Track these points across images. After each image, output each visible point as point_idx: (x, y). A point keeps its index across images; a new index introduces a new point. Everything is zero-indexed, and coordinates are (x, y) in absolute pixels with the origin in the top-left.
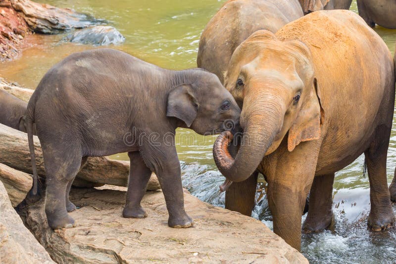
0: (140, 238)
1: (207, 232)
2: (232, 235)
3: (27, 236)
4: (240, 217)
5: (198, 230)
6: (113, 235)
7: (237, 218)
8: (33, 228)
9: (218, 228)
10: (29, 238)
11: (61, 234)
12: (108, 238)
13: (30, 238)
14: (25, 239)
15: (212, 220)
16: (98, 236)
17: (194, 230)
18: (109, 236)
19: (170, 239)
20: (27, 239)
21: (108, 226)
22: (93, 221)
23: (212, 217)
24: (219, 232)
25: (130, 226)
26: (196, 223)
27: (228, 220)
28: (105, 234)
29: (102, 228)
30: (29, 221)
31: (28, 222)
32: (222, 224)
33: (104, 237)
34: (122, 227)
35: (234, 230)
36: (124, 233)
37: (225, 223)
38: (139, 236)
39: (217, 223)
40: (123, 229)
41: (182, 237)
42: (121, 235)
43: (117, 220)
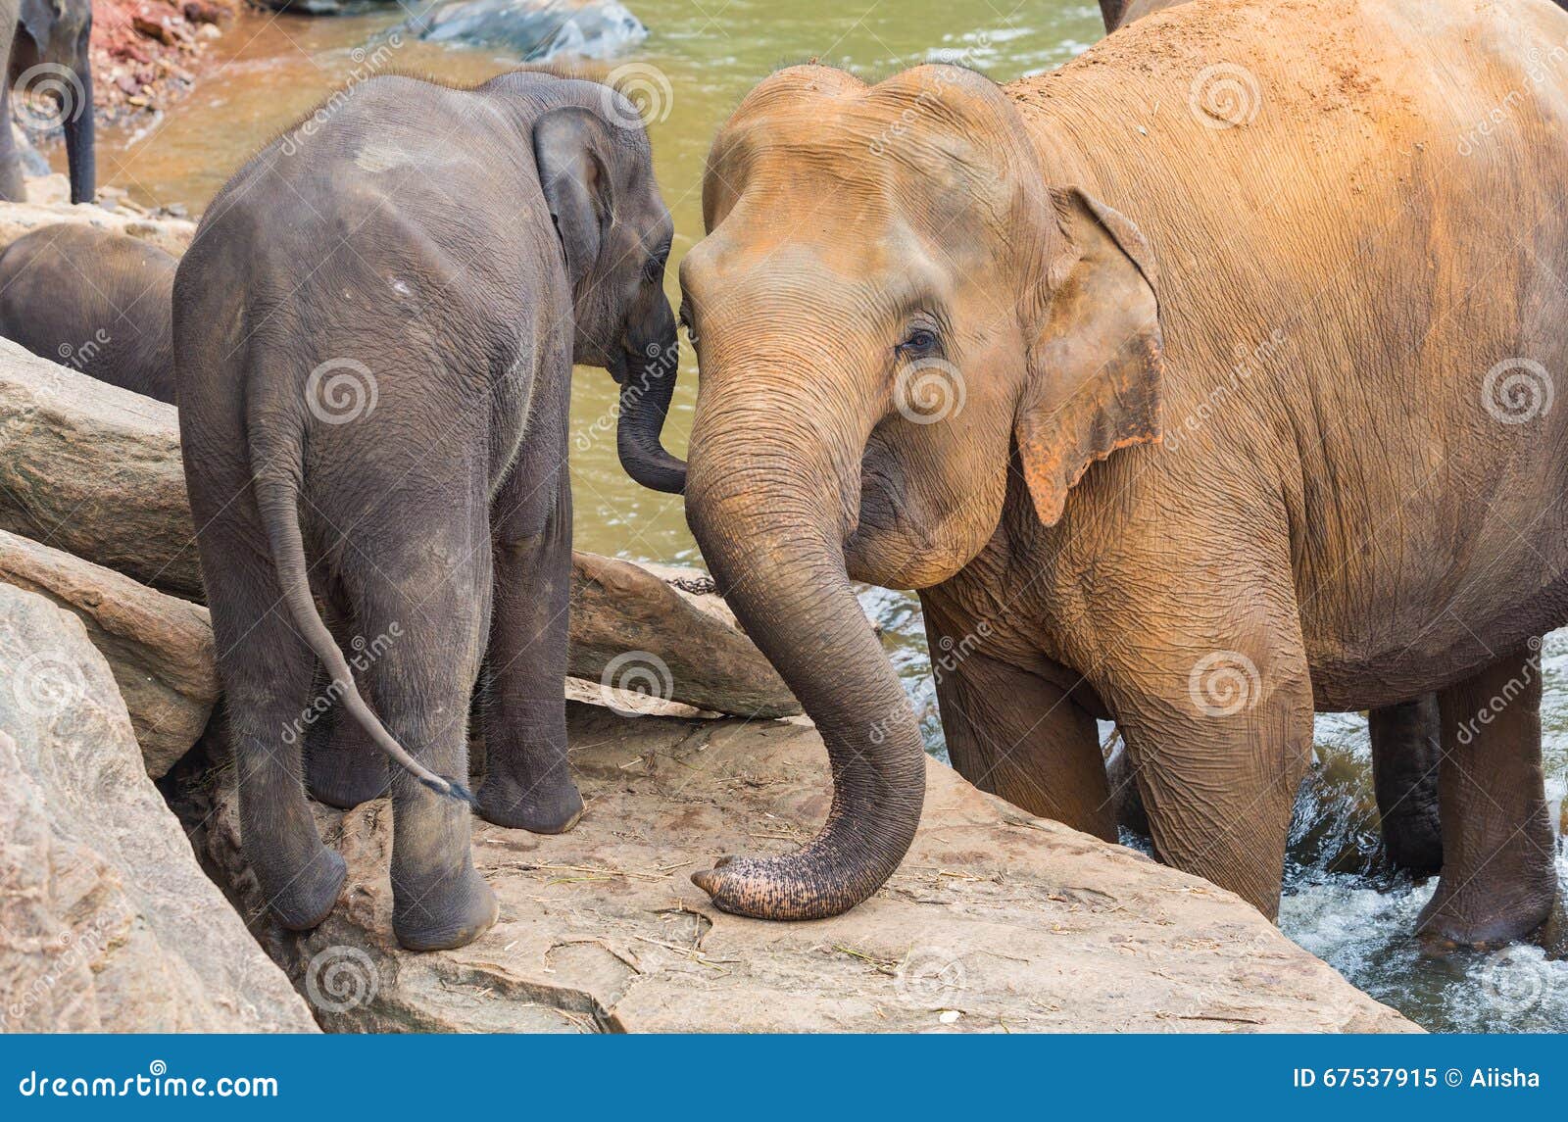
0: (706, 940)
1: (1003, 927)
2: (1110, 946)
3: (215, 918)
4: (1145, 872)
5: (959, 918)
6: (588, 923)
7: (1134, 877)
8: (236, 881)
9: (1051, 913)
10: (222, 930)
11: (357, 913)
12: (567, 937)
13: (227, 927)
14: (204, 937)
15: (1020, 875)
16: (520, 926)
17: (942, 917)
18: (569, 928)
19: (836, 949)
20: (213, 936)
21: (566, 880)
22: (499, 852)
23: (1020, 863)
24: (1052, 930)
25: (663, 886)
26: (952, 885)
27: (1090, 879)
28: (553, 916)
29: (539, 888)
30: (219, 847)
31: (213, 852)
32: (1066, 896)
33: (547, 932)
34: (625, 886)
35: (1121, 926)
36: (633, 917)
37: (1081, 895)
38: (700, 934)
39: (1045, 891)
40: (633, 899)
41: (892, 944)
42: (624, 923)
43: (605, 853)
